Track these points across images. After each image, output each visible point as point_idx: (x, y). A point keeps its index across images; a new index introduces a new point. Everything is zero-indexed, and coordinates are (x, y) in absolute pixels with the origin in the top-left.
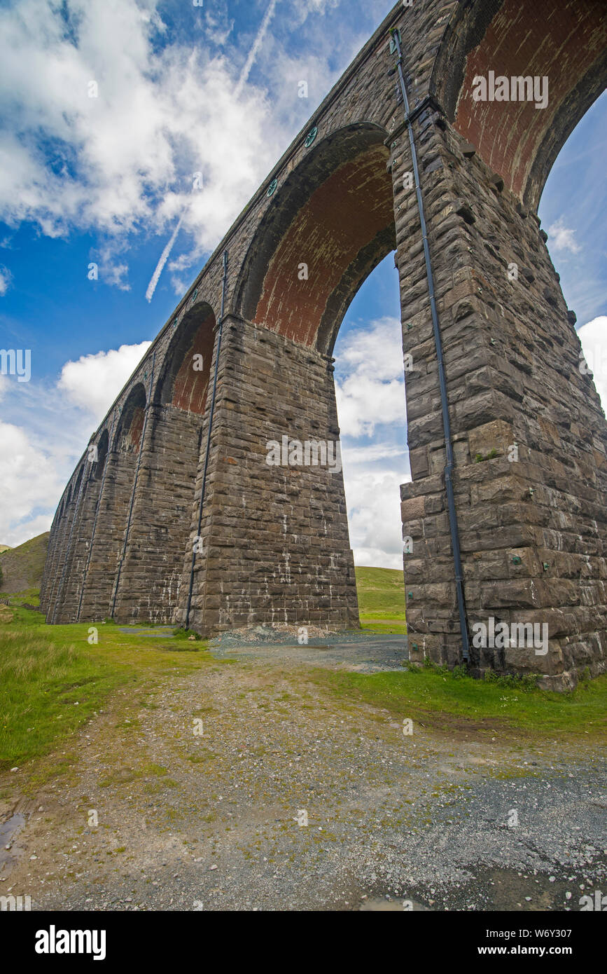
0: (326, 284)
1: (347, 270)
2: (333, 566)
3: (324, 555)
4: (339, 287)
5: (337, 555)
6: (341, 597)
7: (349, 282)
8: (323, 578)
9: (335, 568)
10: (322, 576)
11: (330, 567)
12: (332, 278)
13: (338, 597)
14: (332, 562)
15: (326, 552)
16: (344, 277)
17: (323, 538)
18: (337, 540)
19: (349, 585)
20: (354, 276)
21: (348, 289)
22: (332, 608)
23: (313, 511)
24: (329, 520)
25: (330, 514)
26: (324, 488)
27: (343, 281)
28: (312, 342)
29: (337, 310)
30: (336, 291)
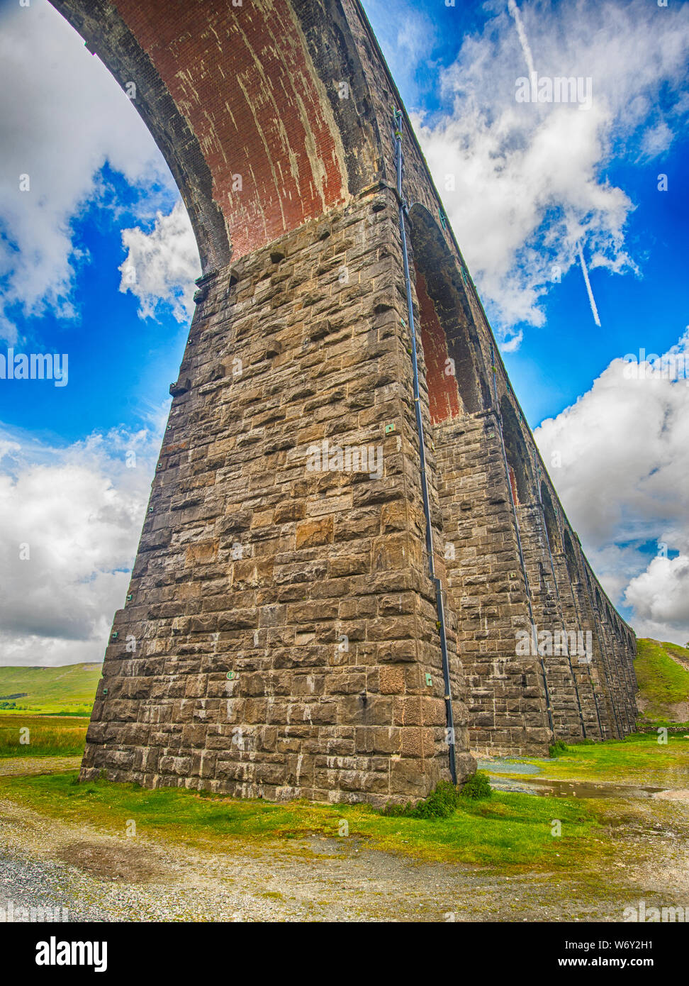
0: (435, 347)
1: (439, 318)
2: (497, 674)
3: (481, 662)
4: (450, 336)
5: (504, 659)
6: (512, 714)
7: (455, 323)
8: (482, 691)
9: (500, 676)
10: (479, 688)
11: (491, 676)
12: (433, 337)
13: (507, 713)
14: (495, 669)
15: (487, 658)
16: (444, 325)
17: (483, 641)
18: (506, 640)
19: (525, 697)
20: (452, 314)
21: (462, 329)
22: (495, 727)
23: (467, 611)
24: (492, 617)
25: (494, 609)
26: (484, 578)
27: (447, 328)
28: (458, 409)
29: (468, 356)
30: (450, 343)
